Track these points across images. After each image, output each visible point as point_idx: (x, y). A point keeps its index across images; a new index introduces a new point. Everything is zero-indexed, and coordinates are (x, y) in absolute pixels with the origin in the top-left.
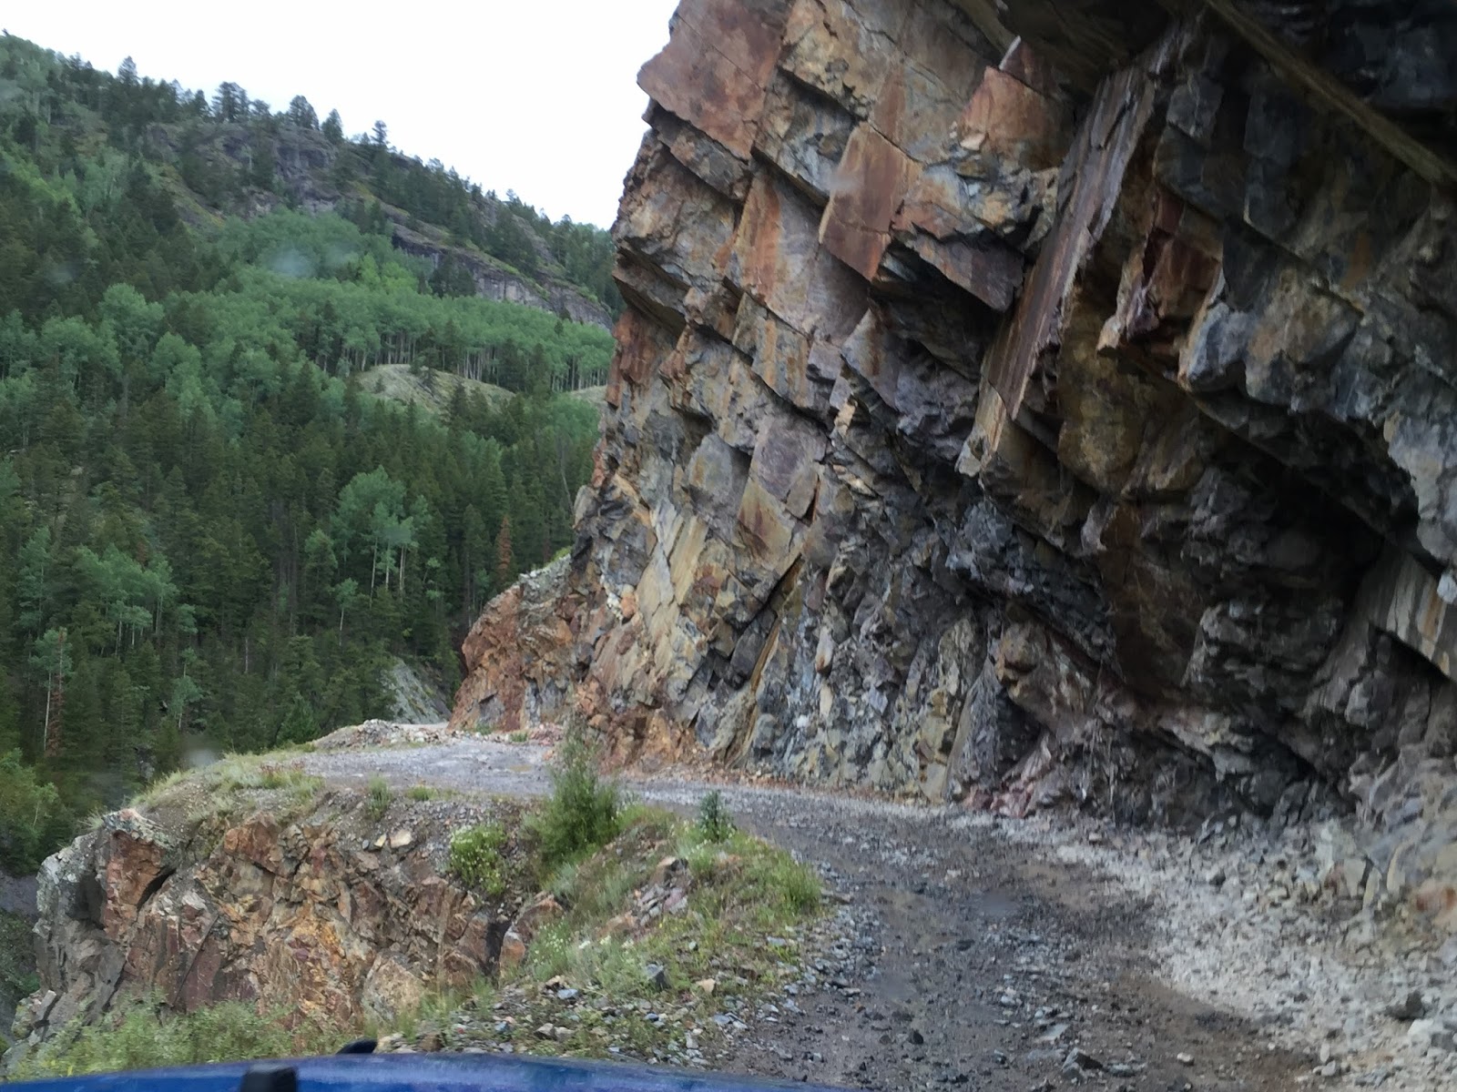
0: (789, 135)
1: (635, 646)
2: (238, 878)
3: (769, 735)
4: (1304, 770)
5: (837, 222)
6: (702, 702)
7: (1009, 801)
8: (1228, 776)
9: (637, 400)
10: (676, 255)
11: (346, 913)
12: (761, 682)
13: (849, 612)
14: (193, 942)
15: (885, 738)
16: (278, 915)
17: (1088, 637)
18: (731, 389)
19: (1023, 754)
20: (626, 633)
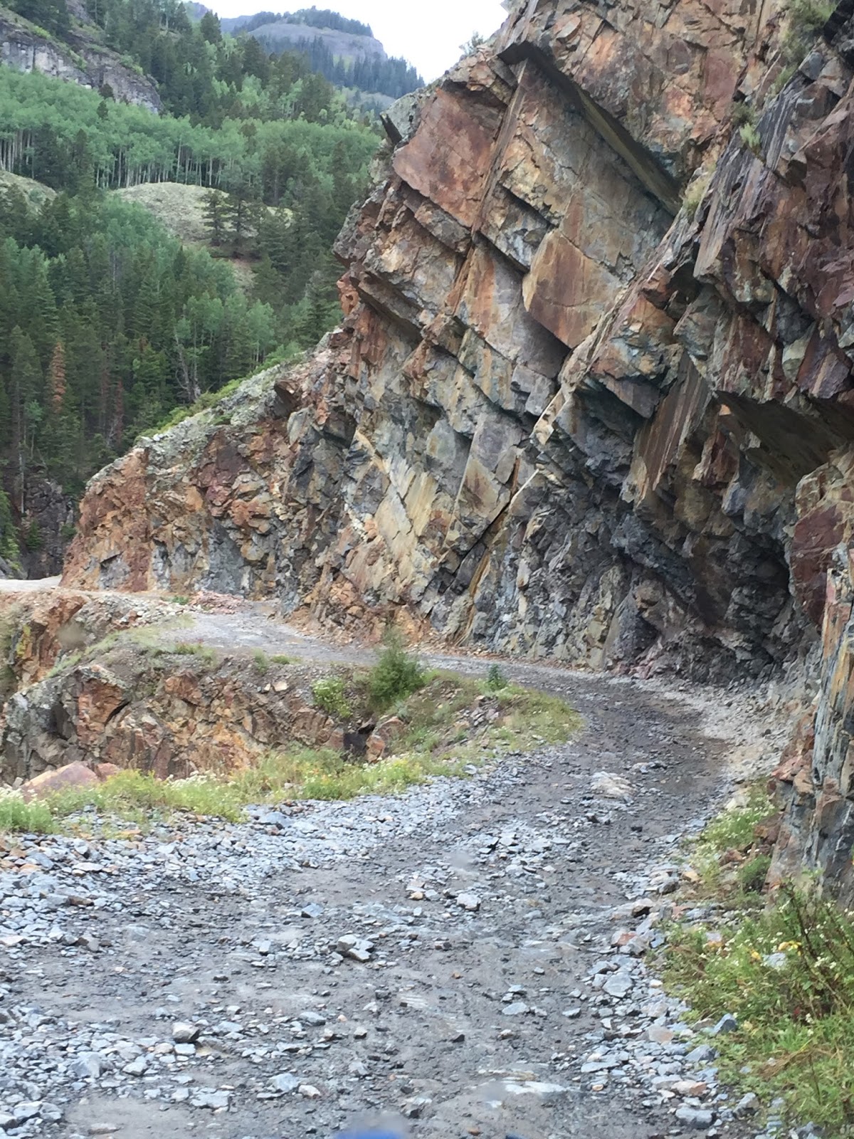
0: (504, 227)
1: (380, 560)
2: (174, 708)
3: (483, 626)
4: (771, 660)
5: (539, 298)
6: (433, 602)
7: (639, 672)
8: (742, 661)
9: (373, 377)
10: (413, 285)
11: (249, 728)
12: (478, 591)
13: (541, 553)
14: (154, 744)
15: (564, 632)
16: (201, 729)
17: (684, 592)
18: (458, 393)
19: (648, 646)
20: (371, 550)
